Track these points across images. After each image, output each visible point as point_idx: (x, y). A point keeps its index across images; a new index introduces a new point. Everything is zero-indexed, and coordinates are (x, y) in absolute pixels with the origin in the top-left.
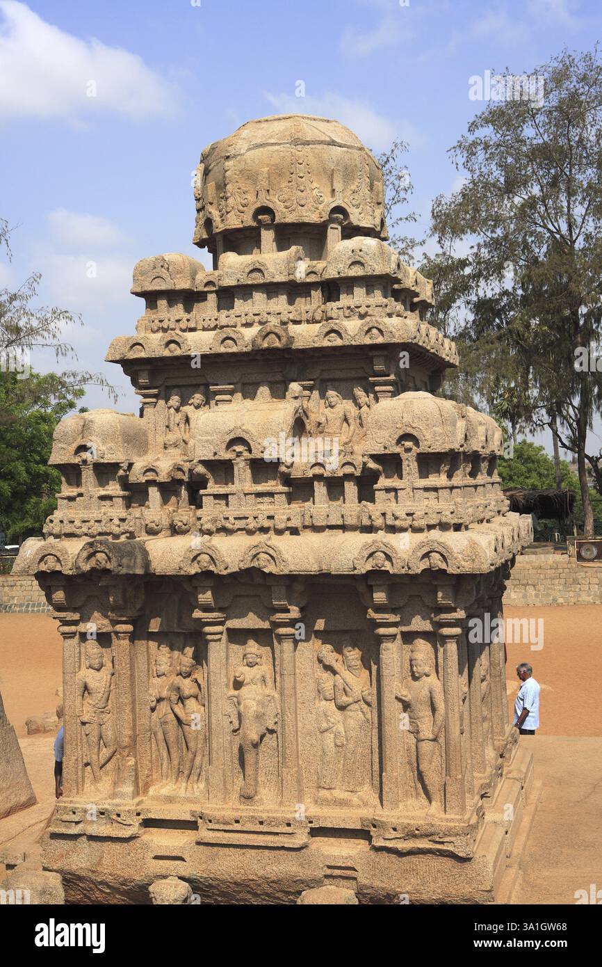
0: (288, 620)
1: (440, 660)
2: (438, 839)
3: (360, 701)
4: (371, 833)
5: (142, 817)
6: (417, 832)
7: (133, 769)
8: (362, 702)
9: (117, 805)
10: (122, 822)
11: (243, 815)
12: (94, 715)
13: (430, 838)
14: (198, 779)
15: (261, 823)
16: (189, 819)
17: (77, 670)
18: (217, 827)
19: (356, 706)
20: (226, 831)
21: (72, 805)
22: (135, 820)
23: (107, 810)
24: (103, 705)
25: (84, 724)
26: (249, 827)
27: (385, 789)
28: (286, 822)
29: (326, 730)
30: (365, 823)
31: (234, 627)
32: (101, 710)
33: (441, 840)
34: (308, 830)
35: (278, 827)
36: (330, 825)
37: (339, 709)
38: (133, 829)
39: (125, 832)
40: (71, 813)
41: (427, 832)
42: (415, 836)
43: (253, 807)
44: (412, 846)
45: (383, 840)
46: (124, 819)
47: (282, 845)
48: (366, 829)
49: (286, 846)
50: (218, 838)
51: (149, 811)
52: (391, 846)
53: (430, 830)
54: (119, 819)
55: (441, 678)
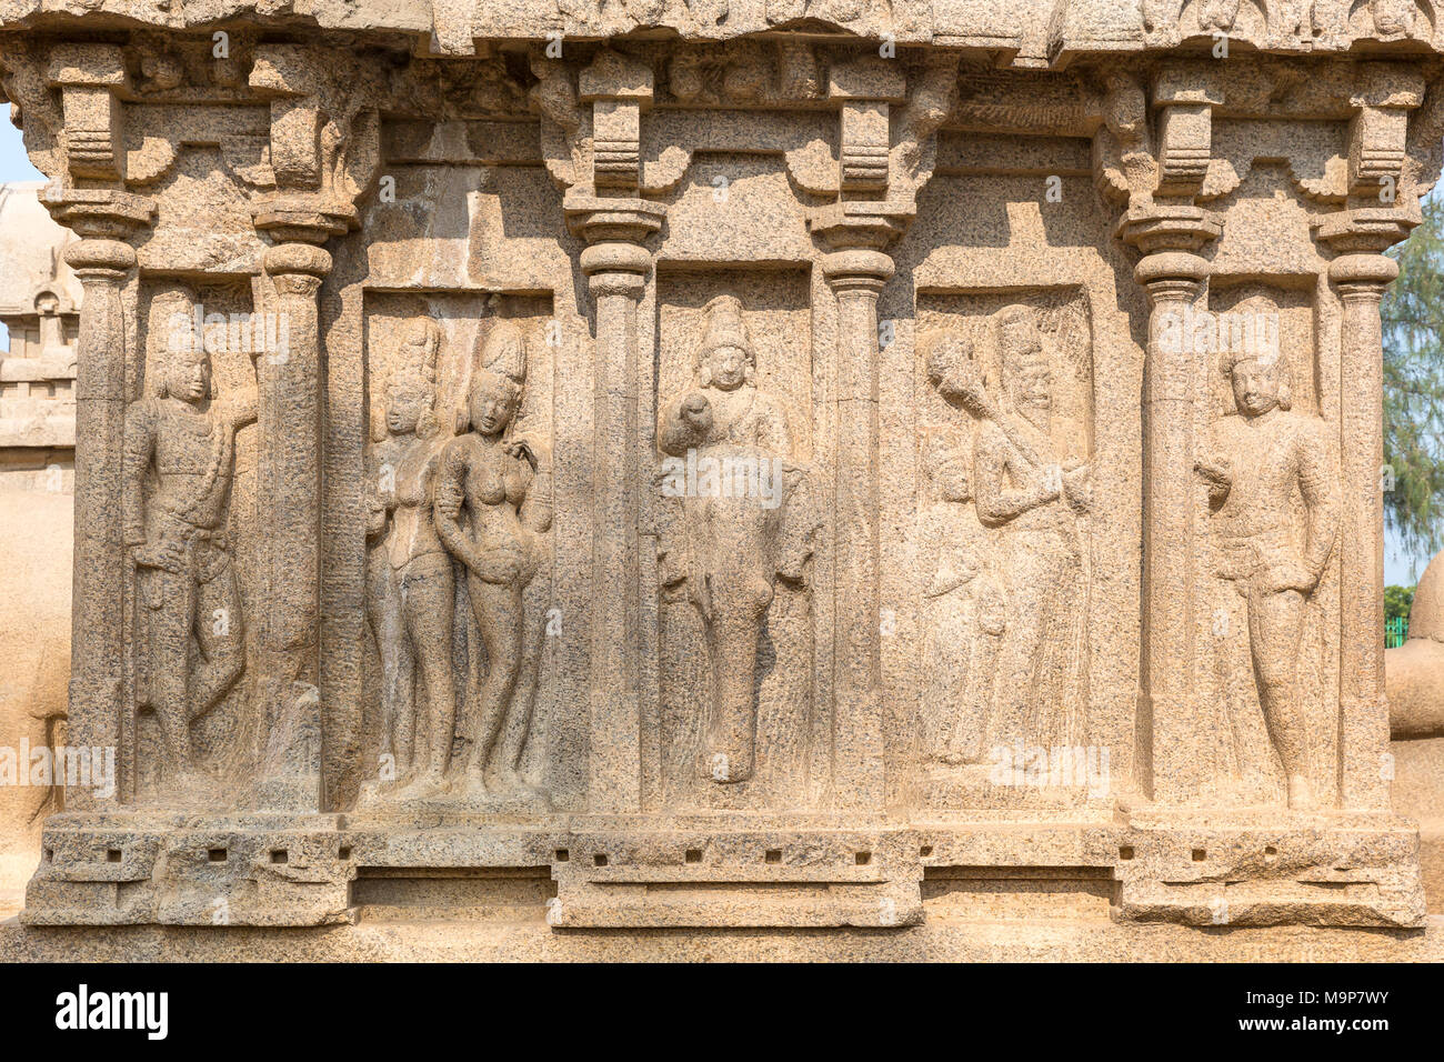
0: (880, 222)
1: (1330, 360)
2: (1332, 876)
3: (1056, 498)
4: (1118, 875)
5: (356, 860)
6: (1269, 858)
7: (315, 717)
8: (1064, 503)
9: (269, 824)
10: (293, 873)
11: (713, 832)
12: (180, 546)
13: (1305, 876)
14: (519, 759)
15: (773, 856)
16: (520, 863)
17: (129, 392)
18: (628, 873)
19: (1045, 514)
20: (651, 886)
21: (107, 829)
22: (337, 870)
23: (234, 839)
24: (211, 518)
25: (143, 569)
26: (734, 869)
27: (1162, 740)
28: (858, 849)
29: (948, 590)
30: (1098, 847)
31: (682, 257)
32: (202, 533)
33: (1342, 878)
34: (919, 875)
35: (830, 864)
36: (984, 860)
37: (987, 524)
38: (331, 897)
39: (299, 909)
40: (103, 855)
41: (1296, 857)
42: (1260, 872)
43: (741, 813)
44: (1255, 901)
45: (1162, 889)
46: (303, 863)
47: (844, 920)
48: (1101, 863)
49: (856, 921)
50: (630, 908)
51: (379, 841)
52: (1187, 904)
53: (1308, 851)
54: (283, 868)
55: (1330, 412)
